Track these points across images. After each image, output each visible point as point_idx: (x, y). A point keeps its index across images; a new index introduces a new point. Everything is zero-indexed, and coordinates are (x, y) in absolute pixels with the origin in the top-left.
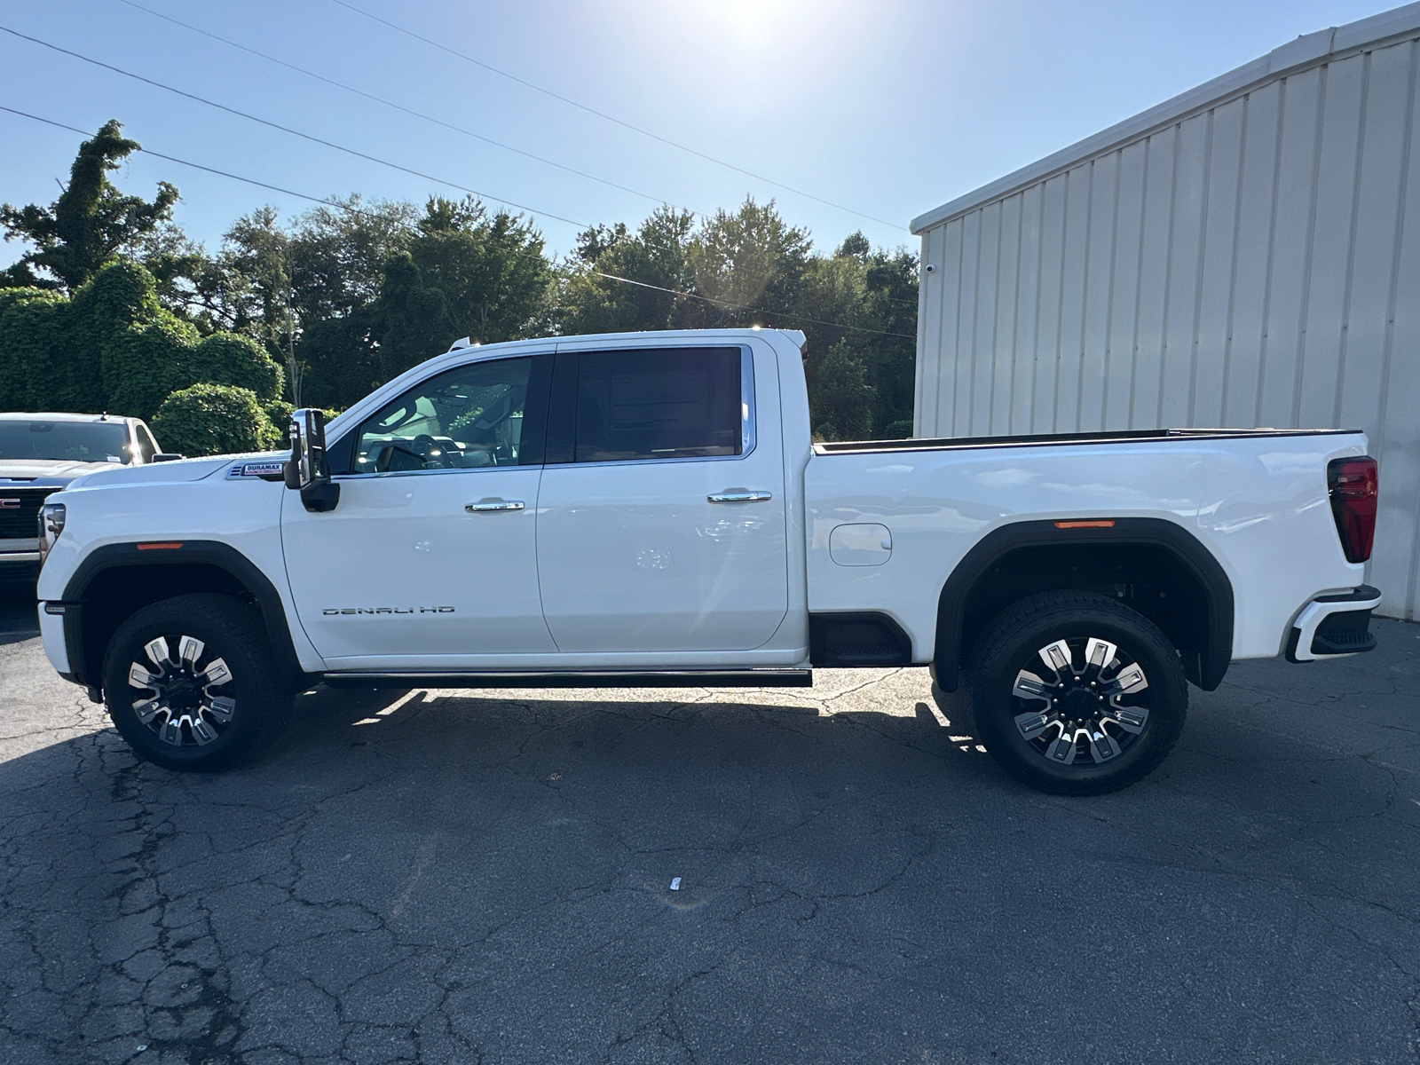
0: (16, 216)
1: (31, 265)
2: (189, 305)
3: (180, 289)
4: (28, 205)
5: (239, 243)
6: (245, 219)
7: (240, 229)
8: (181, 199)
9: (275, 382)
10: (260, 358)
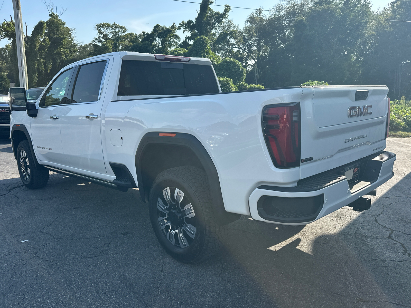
0: (186, 24)
1: (187, 40)
2: (234, 48)
3: (231, 43)
4: (188, 20)
5: (250, 23)
6: (253, 13)
7: (251, 18)
8: (231, 10)
9: (242, 75)
10: (238, 67)
